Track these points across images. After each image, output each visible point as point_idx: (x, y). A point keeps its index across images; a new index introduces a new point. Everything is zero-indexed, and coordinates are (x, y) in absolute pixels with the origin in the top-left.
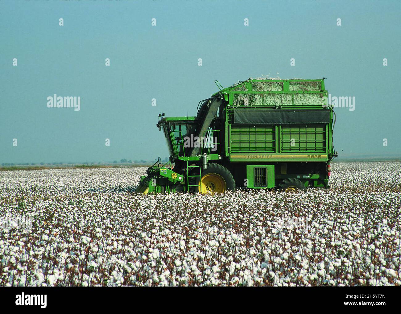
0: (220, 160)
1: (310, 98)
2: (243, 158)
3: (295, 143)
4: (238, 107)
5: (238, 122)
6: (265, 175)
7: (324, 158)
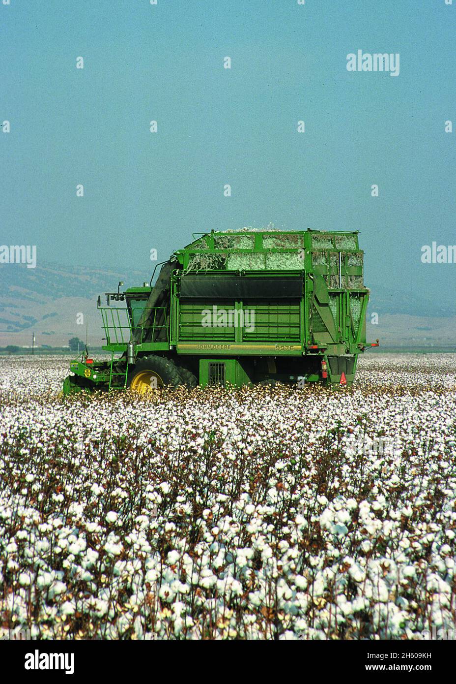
0: (170, 351)
1: (287, 259)
2: (194, 349)
3: (255, 326)
4: (189, 274)
5: (186, 295)
6: (223, 374)
7: (297, 350)
